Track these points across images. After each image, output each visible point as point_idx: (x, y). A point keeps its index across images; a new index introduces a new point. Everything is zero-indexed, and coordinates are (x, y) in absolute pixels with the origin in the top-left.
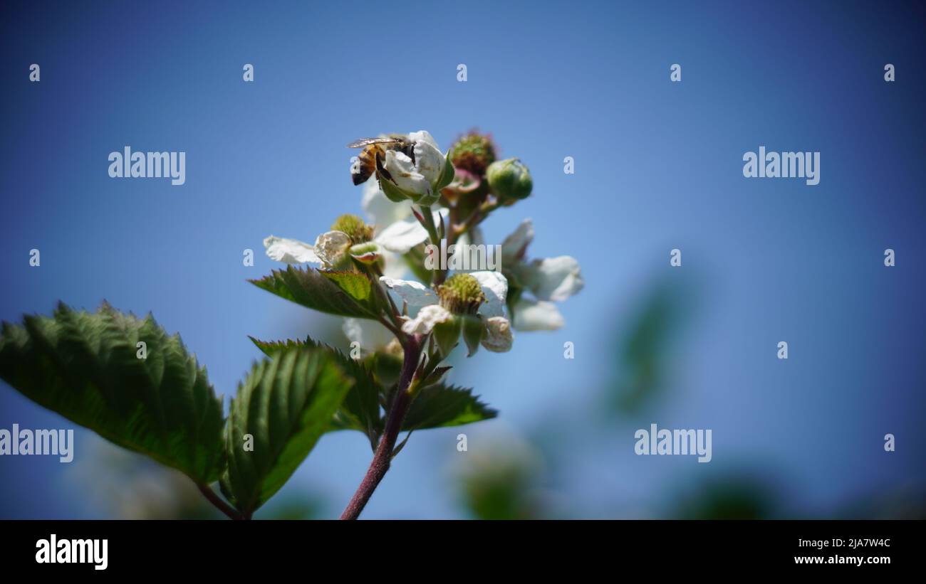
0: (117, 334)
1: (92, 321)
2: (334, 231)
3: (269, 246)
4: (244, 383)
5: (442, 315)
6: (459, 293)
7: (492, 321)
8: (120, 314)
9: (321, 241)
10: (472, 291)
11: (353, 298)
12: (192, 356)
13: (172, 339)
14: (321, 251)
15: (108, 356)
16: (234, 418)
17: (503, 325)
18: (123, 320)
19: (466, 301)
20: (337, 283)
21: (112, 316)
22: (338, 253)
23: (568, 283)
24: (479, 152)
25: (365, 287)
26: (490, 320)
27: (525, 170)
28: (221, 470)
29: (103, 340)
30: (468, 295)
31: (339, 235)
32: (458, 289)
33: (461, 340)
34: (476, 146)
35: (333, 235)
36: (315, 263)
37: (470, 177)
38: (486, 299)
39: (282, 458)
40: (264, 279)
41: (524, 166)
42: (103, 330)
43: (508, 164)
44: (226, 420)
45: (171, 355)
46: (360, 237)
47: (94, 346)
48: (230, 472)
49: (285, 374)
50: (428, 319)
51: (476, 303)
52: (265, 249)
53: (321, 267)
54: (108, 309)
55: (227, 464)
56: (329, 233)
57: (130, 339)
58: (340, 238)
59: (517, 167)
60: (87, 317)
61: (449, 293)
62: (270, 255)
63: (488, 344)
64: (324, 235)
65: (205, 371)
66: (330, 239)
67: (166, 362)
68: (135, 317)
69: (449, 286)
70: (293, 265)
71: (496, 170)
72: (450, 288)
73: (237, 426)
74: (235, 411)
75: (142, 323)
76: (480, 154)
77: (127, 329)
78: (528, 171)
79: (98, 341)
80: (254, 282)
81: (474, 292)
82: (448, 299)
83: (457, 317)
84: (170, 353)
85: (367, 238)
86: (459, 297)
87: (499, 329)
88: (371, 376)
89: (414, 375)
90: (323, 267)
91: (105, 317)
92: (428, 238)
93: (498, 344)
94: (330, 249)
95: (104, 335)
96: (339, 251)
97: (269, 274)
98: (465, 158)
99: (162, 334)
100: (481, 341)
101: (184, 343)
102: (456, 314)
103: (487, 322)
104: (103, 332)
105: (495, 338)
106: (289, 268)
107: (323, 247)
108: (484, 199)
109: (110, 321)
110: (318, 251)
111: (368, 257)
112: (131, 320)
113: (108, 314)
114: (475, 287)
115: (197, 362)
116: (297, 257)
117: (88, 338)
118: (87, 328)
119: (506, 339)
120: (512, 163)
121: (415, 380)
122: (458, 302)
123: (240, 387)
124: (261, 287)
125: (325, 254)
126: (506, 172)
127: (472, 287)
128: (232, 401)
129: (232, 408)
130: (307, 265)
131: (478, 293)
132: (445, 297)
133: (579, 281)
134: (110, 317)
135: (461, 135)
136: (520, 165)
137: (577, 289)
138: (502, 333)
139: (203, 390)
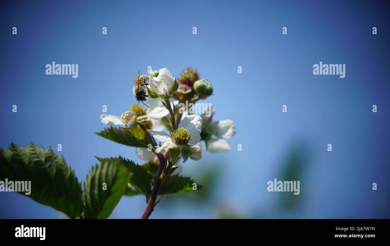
0: (36, 156)
1: (26, 151)
2: (129, 111)
3: (102, 118)
4: (89, 175)
5: (172, 145)
6: (179, 136)
7: (193, 148)
8: (38, 148)
9: (124, 115)
10: (185, 135)
11: (138, 139)
12: (68, 164)
13: (60, 158)
14: (124, 119)
15: (32, 165)
16: (85, 190)
17: (198, 149)
18: (38, 150)
19: (182, 139)
20: (130, 133)
21: (34, 148)
22: (131, 120)
23: (230, 131)
24: (191, 76)
25: (142, 134)
26: (192, 147)
27: (210, 84)
28: (81, 212)
29: (30, 158)
30: (183, 137)
31: (132, 113)
32: (179, 134)
33: (180, 155)
34: (191, 74)
35: (129, 113)
36: (121, 125)
37: (187, 87)
38: (191, 138)
39: (105, 206)
40: (101, 132)
41: (209, 82)
42: (30, 154)
43: (202, 82)
44: (83, 191)
45: (59, 164)
46: (141, 113)
47: (26, 161)
48: (84, 213)
49: (104, 171)
50: (166, 147)
51: (186, 140)
52: (101, 119)
53: (124, 126)
54: (33, 146)
55: (83, 210)
56: (127, 112)
57: (41, 158)
58: (132, 114)
59: (206, 82)
60: (24, 149)
61: (175, 136)
62: (103, 122)
63: (192, 157)
64: (125, 113)
65: (74, 171)
66: (128, 115)
67: (57, 167)
68: (44, 148)
69: (175, 133)
70: (113, 126)
71: (197, 84)
72: (176, 134)
73: (86, 193)
74: (85, 187)
75: (47, 151)
76: (192, 78)
77: (40, 154)
78: (211, 84)
79: (28, 159)
80: (97, 134)
81: (186, 135)
82: (174, 138)
83: (179, 146)
84: (58, 163)
85: (144, 114)
86: (179, 137)
87: (196, 151)
88: (146, 172)
89: (163, 171)
90: (125, 126)
91: (31, 149)
92: (169, 114)
93: (196, 157)
94: (128, 119)
95: (30, 156)
96: (131, 119)
97: (103, 130)
98: (185, 79)
99: (55, 156)
100: (189, 156)
101: (65, 160)
102: (178, 145)
103: (192, 148)
104: (30, 155)
105: (195, 154)
106: (111, 127)
107: (124, 118)
108: (193, 97)
109: (33, 150)
110: (122, 119)
111: (143, 122)
112: (42, 150)
113: (32, 148)
114: (186, 133)
115: (70, 167)
116: (114, 122)
117: (23, 158)
118: (23, 153)
119: (199, 155)
120: (204, 81)
121: (163, 173)
122: (179, 140)
123: (87, 177)
124: (101, 136)
125: (125, 121)
126: (201, 85)
127: (185, 133)
128: (84, 183)
129: (85, 186)
130: (119, 126)
131: (187, 135)
132: (173, 138)
133: (234, 130)
134: (33, 149)
135: (184, 70)
136: (208, 82)
137: (234, 133)
138: (198, 152)
139: (73, 178)
